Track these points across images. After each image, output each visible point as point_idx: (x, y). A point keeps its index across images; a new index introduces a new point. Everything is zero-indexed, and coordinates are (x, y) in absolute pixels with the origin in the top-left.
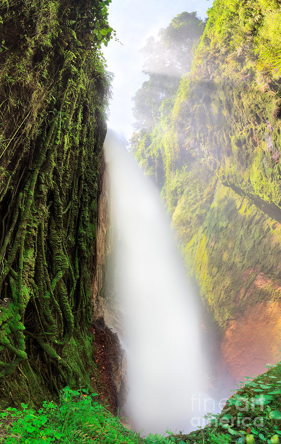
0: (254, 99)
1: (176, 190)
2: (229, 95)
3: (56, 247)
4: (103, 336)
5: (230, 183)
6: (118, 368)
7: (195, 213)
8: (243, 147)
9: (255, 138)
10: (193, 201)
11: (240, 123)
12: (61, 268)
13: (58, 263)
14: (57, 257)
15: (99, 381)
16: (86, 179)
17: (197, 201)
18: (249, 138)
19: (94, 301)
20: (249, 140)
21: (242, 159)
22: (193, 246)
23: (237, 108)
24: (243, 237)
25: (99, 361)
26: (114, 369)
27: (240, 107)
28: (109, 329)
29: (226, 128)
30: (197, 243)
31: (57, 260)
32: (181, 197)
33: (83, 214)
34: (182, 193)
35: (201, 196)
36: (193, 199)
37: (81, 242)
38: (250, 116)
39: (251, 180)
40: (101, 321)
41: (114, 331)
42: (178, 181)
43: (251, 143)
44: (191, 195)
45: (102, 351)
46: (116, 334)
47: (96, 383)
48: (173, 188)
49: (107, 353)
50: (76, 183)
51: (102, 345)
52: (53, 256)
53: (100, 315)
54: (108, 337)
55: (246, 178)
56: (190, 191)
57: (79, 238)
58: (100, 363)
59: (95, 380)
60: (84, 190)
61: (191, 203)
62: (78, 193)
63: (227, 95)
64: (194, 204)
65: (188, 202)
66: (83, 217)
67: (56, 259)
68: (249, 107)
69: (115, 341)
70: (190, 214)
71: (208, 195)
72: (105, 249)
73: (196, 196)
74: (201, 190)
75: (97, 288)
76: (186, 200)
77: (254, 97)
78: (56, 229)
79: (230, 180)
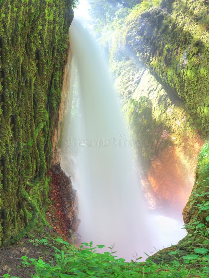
0: (191, 31)
1: (115, 72)
2: (178, 21)
3: (39, 100)
4: (59, 178)
5: (155, 72)
6: (71, 205)
7: (127, 89)
8: (170, 53)
9: (178, 51)
10: (126, 81)
11: (174, 39)
12: (42, 120)
13: (41, 115)
14: (40, 109)
15: (54, 216)
16: (58, 50)
17: (129, 81)
18: (175, 49)
19: (53, 150)
20: (175, 50)
21: (166, 60)
22: (124, 112)
23: (178, 30)
24: (155, 108)
25: (54, 199)
26: (67, 206)
27: (180, 31)
28: (64, 173)
29: (164, 39)
30: (127, 110)
31: (40, 113)
32: (118, 77)
33: (55, 78)
34: (119, 74)
35: (133, 78)
36: (126, 79)
37: (53, 100)
38: (183, 38)
39: (168, 74)
40: (58, 167)
41: (67, 175)
42: (117, 66)
43: (175, 52)
44: (126, 76)
45: (57, 191)
46: (69, 177)
47: (52, 217)
48: (113, 71)
49: (62, 192)
50: (51, 51)
51: (57, 186)
52: (36, 108)
53: (57, 162)
54: (63, 179)
55: (165, 72)
56: (125, 74)
57: (51, 97)
58: (55, 200)
59: (50, 215)
60: (56, 59)
61: (125, 82)
62: (52, 60)
63: (177, 21)
64: (127, 83)
65: (123, 81)
66: (55, 80)
67: (39, 111)
68: (185, 33)
69: (68, 183)
70: (123, 90)
71: (137, 78)
72: (64, 110)
73: (129, 78)
74: (133, 74)
75: (56, 140)
76: (121, 80)
77: (191, 30)
78: (40, 85)
79: (156, 71)
